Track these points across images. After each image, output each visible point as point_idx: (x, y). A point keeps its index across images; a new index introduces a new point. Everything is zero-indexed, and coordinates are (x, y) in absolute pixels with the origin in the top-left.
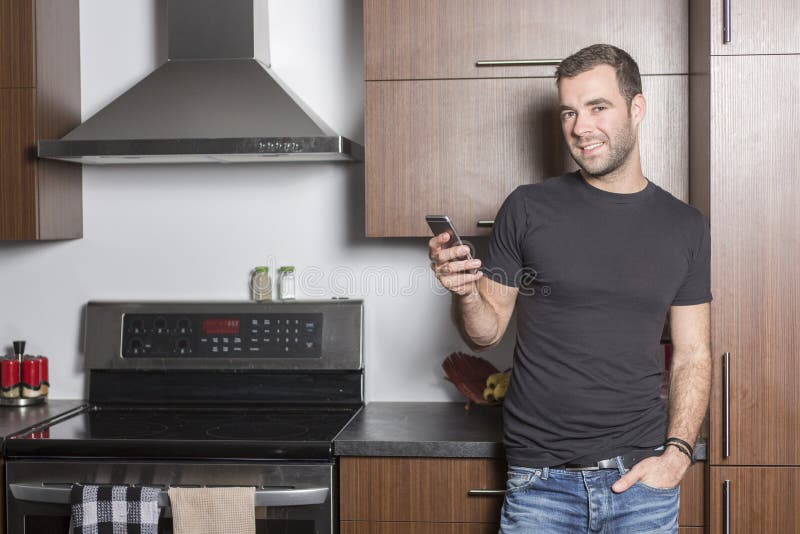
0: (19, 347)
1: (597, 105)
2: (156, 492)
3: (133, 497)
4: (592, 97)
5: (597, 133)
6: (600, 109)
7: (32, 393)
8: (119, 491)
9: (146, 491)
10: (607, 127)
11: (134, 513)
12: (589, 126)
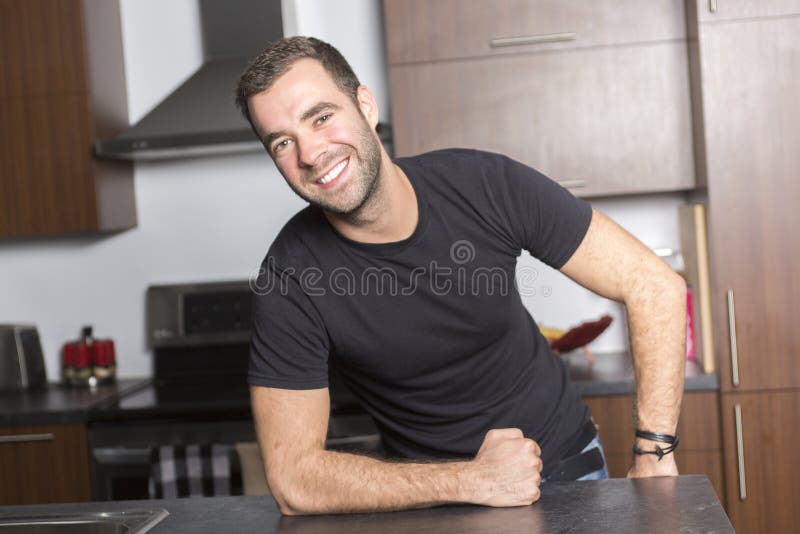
0: (87, 331)
1: (318, 115)
2: (224, 448)
3: (206, 454)
4: (306, 105)
5: (333, 148)
6: (323, 119)
7: (103, 373)
8: (193, 449)
9: (217, 448)
10: (343, 136)
11: (207, 468)
12: (320, 146)
